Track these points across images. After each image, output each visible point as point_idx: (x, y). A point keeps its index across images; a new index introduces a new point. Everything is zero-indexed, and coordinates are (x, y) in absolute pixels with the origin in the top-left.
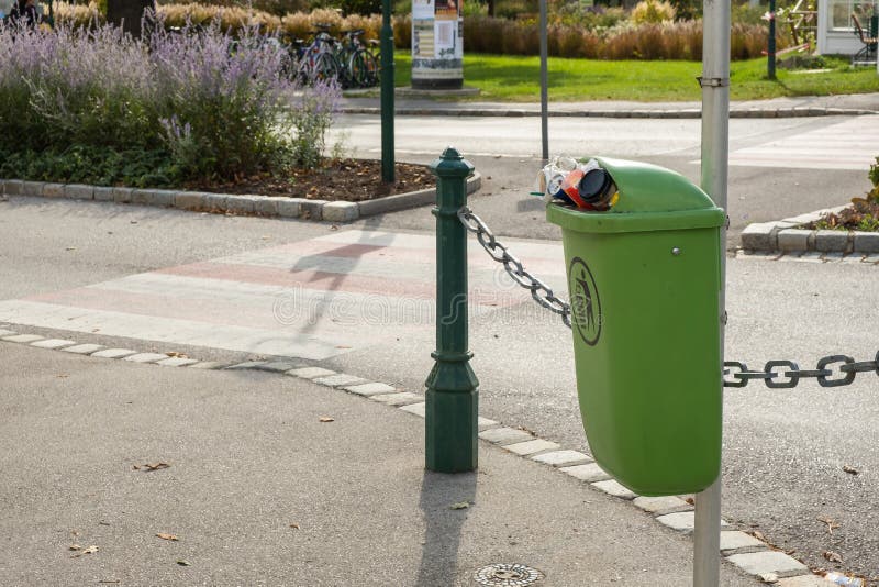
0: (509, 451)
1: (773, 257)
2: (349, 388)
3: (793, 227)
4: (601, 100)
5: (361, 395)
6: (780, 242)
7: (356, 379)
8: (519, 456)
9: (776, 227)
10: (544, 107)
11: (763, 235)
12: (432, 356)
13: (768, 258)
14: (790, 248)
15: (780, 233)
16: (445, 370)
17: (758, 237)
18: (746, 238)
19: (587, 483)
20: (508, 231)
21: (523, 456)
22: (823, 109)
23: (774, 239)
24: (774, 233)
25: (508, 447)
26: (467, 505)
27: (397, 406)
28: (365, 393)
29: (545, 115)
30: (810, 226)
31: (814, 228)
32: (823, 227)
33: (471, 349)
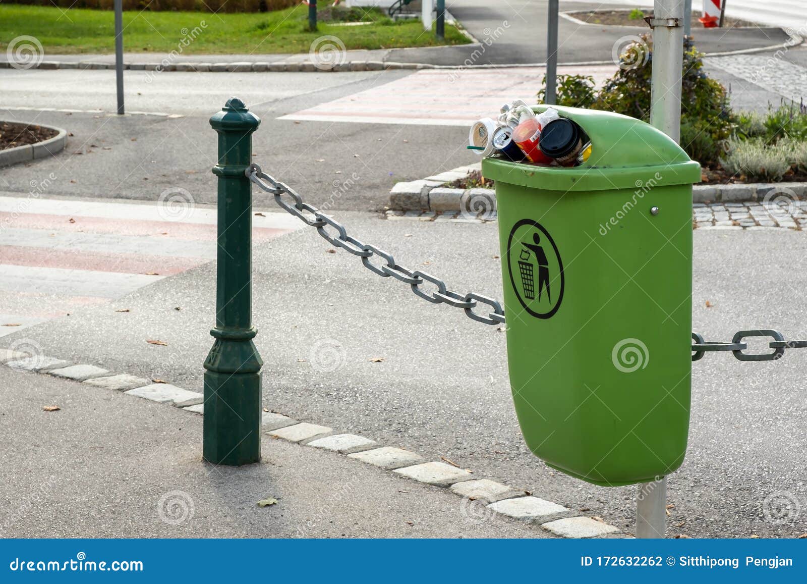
0: (278, 438)
1: (428, 218)
2: (56, 372)
3: (442, 186)
4: (137, 52)
5: (72, 379)
6: (431, 202)
7: (56, 361)
8: (294, 443)
9: (425, 186)
10: (119, 58)
11: (414, 194)
12: (212, 333)
13: (423, 218)
14: (444, 208)
15: (433, 191)
16: (229, 349)
17: (408, 197)
18: (395, 198)
19: (389, 469)
20: (124, 193)
21: (298, 443)
22: (381, 63)
23: (426, 198)
24: (425, 193)
25: (275, 433)
26: (276, 501)
27: (121, 390)
28: (76, 376)
29: (120, 68)
30: (458, 184)
31: (464, 187)
32: (474, 186)
33: (255, 325)
